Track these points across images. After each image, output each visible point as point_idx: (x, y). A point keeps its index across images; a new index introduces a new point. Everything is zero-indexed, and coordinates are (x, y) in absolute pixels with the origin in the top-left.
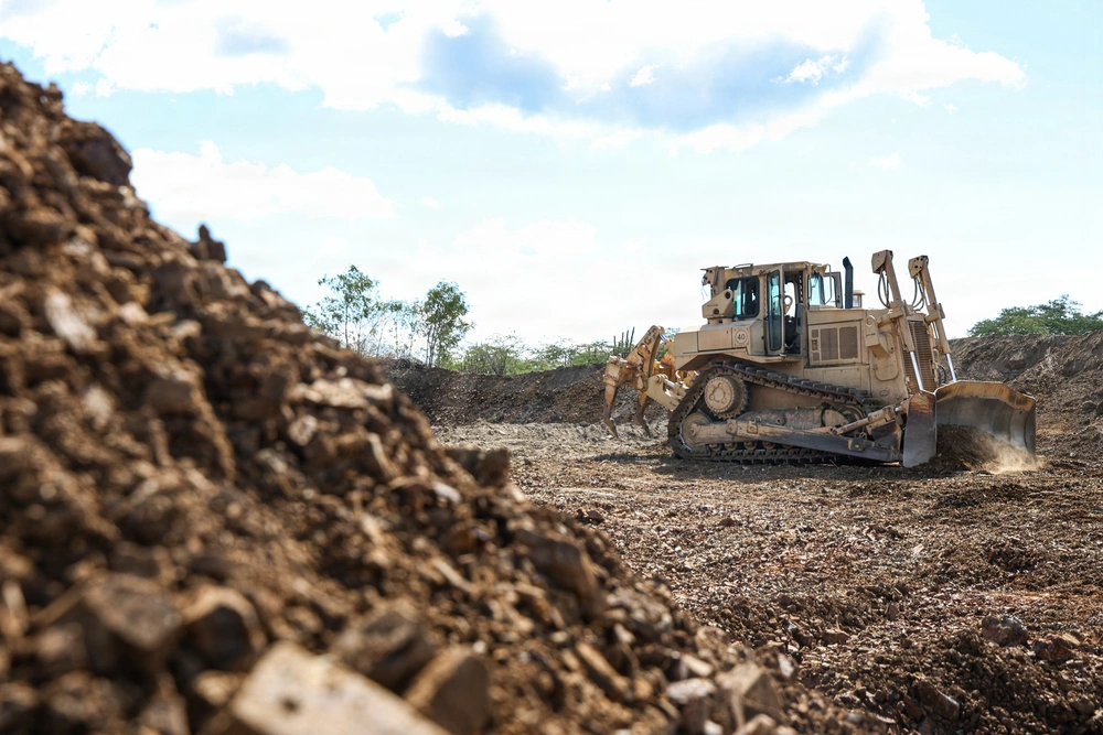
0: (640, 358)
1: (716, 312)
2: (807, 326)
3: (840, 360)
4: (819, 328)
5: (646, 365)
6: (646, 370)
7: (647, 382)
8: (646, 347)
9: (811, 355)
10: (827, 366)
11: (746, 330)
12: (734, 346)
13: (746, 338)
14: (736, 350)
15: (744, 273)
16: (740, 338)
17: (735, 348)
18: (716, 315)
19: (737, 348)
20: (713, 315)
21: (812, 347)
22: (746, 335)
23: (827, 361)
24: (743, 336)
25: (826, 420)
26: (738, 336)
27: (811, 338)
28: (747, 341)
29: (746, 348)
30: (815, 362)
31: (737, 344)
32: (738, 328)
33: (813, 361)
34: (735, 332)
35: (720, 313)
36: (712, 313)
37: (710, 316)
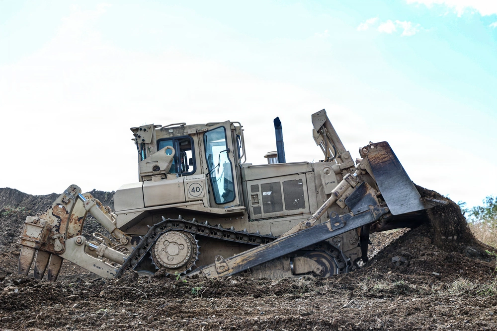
0: (56, 219)
1: (156, 168)
3: (285, 212)
4: (259, 183)
5: (63, 226)
6: (63, 232)
7: (64, 243)
8: (64, 209)
9: (251, 209)
10: (270, 218)
11: (200, 183)
12: (187, 200)
13: (201, 190)
14: (190, 203)
15: (174, 133)
16: (194, 191)
17: (188, 202)
18: (155, 172)
19: (190, 201)
20: (152, 172)
21: (251, 202)
22: (201, 188)
23: (270, 213)
24: (198, 189)
25: (297, 267)
26: (191, 189)
27: (250, 193)
28: (203, 194)
29: (202, 200)
30: (257, 215)
31: (191, 197)
32: (191, 182)
33: (254, 214)
34: (189, 186)
35: (161, 169)
36: (151, 170)
37: (149, 172)
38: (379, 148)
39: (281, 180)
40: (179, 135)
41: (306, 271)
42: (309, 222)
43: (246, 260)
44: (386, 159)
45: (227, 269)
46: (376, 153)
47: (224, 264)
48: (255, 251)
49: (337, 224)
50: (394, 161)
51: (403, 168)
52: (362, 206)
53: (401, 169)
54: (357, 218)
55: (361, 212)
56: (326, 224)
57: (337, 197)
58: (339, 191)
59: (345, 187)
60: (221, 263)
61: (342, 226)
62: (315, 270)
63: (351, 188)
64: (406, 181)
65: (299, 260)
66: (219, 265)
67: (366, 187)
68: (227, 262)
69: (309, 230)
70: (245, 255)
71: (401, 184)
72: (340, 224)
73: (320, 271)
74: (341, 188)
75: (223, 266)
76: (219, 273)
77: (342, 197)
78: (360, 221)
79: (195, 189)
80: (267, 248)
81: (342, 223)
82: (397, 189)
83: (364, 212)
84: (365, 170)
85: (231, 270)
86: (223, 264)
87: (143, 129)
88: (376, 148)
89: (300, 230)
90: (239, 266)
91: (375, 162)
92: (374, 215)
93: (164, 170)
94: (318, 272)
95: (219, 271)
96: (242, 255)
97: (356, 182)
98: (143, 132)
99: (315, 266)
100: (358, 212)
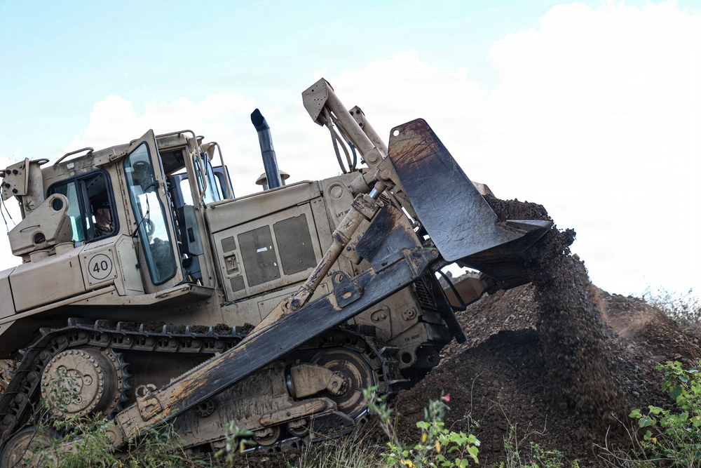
1: (39, 237)
2: (209, 234)
3: (285, 278)
4: (234, 233)
9: (227, 284)
10: (262, 294)
11: (107, 252)
12: (88, 287)
13: (109, 267)
14: (94, 293)
15: (77, 168)
16: (98, 270)
17: (91, 291)
18: (38, 245)
19: (96, 289)
20: (33, 246)
21: (225, 269)
22: (109, 262)
23: (260, 285)
24: (104, 264)
25: (297, 385)
26: (92, 266)
27: (221, 254)
28: (113, 272)
29: (113, 284)
30: (237, 292)
31: (94, 281)
32: (91, 253)
33: (234, 291)
34: (87, 261)
35: (47, 238)
36: (30, 242)
37: (27, 247)
38: (409, 133)
39: (270, 221)
40: (85, 171)
41: (313, 391)
42: (296, 298)
43: (192, 387)
44: (424, 153)
45: (159, 409)
46: (405, 143)
47: (154, 401)
48: (205, 368)
49: (348, 295)
50: (440, 154)
51: (458, 167)
52: (388, 252)
53: (455, 167)
54: (382, 277)
55: (389, 264)
56: (328, 297)
57: (343, 243)
58: (344, 230)
59: (354, 220)
60: (147, 399)
61: (356, 296)
62: (330, 387)
63: (365, 221)
64: (467, 190)
65: (299, 371)
66: (145, 404)
67: (391, 215)
68: (158, 396)
69: (299, 314)
70: (188, 378)
71: (456, 198)
72: (352, 295)
73: (339, 387)
74: (348, 225)
75: (151, 405)
76: (145, 420)
77: (352, 241)
78: (388, 282)
79: (100, 267)
80: (226, 359)
81: (356, 292)
82: (451, 210)
83: (394, 263)
84: (389, 180)
85: (167, 411)
86: (150, 401)
87: (12, 170)
88: (404, 134)
89: (282, 316)
90: (181, 401)
91: (403, 162)
92: (414, 266)
93: (53, 240)
94: (336, 390)
95: (145, 414)
96: (183, 378)
97: (374, 208)
98: (12, 175)
99: (328, 379)
100: (383, 265)
